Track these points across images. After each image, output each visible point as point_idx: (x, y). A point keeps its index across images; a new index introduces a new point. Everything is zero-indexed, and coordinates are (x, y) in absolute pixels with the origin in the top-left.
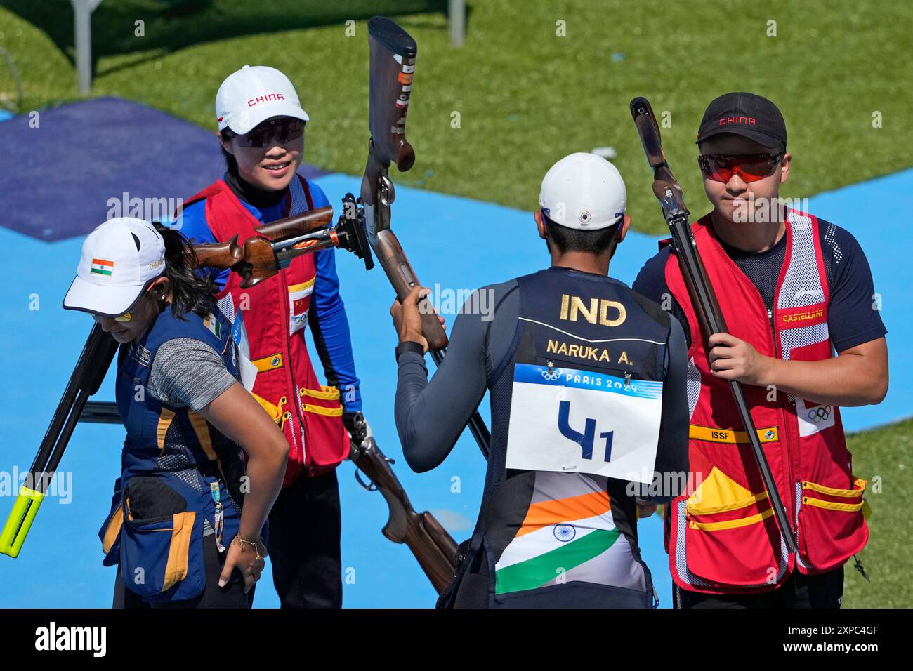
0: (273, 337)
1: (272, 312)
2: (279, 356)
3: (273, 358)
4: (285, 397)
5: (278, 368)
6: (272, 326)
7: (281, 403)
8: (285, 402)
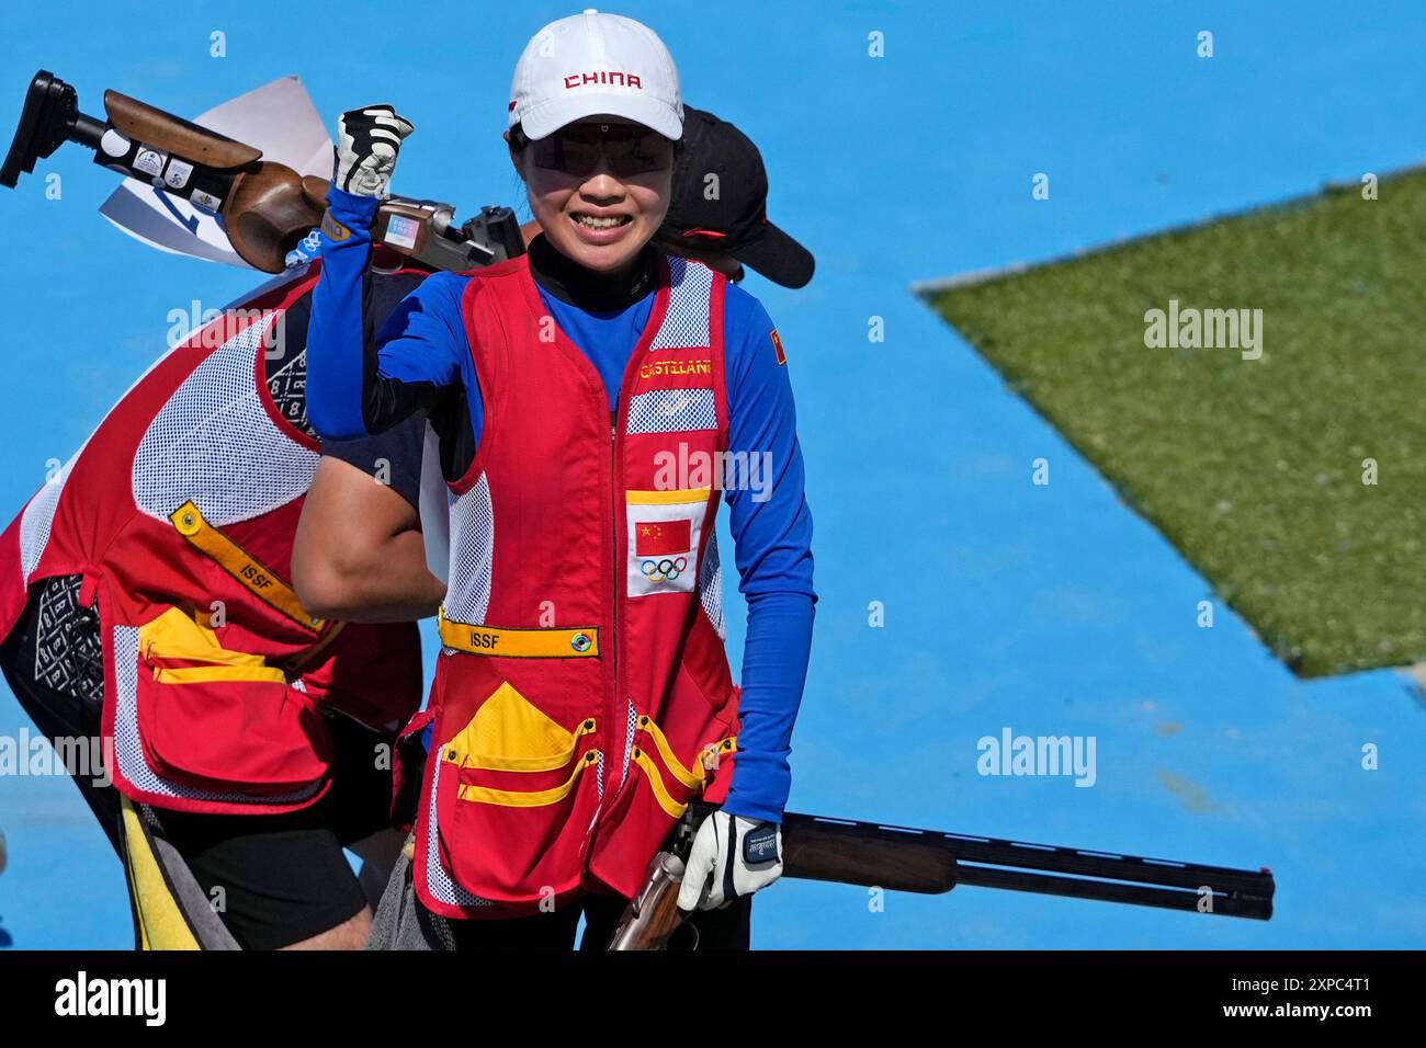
0: (580, 589)
1: (580, 537)
2: (592, 633)
3: (577, 635)
4: (592, 720)
5: (587, 657)
6: (580, 566)
7: (581, 729)
8: (593, 730)
